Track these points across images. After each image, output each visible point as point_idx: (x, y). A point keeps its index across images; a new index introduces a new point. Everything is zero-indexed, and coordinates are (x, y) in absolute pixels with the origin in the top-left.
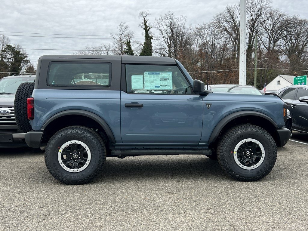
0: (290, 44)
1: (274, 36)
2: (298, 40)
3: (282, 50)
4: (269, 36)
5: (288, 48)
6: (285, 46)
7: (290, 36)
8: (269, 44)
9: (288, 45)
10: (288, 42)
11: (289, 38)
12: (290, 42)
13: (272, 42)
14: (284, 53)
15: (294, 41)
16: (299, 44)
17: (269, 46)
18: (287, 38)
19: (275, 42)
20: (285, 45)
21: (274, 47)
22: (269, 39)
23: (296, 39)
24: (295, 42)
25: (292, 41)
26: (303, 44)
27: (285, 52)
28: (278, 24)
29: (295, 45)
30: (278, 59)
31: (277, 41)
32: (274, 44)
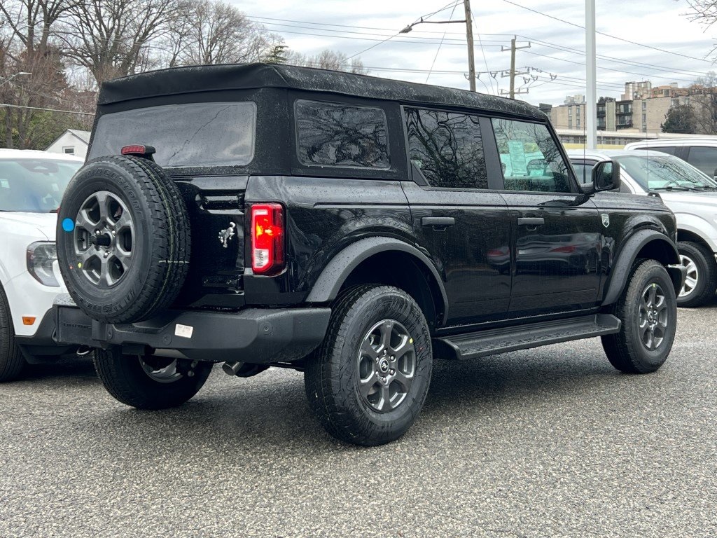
0: (96, 32)
2: (122, 22)
3: (73, 48)
5: (92, 43)
6: (80, 35)
7: (96, 6)
8: (29, 23)
9: (92, 34)
10: (92, 24)
11: (92, 10)
12: (97, 22)
13: (40, 17)
14: (79, 58)
15: (108, 23)
16: (125, 35)
17: (31, 32)
18: (85, 11)
19: (49, 19)
20: (83, 33)
21: (46, 33)
22: (30, 7)
23: (116, 16)
24: (113, 28)
25: (101, 22)
26: (137, 35)
27: (82, 57)
29: (113, 34)
30: (61, 78)
31: (57, 17)
32: (47, 26)
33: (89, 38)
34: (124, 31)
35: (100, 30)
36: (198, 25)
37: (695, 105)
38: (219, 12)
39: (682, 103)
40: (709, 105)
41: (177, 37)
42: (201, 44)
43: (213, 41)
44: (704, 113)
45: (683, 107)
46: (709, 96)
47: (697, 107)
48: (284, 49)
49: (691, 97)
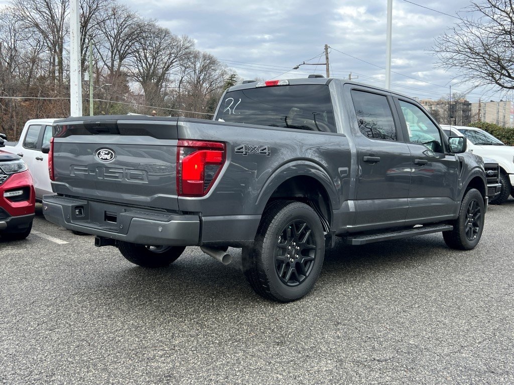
0: (144, 65)
1: (119, 48)
2: (157, 61)
3: (133, 73)
4: (112, 47)
5: (142, 71)
6: (136, 67)
7: (144, 52)
8: (112, 60)
9: (142, 66)
10: (142, 61)
11: (142, 54)
12: (145, 61)
13: (117, 57)
14: (136, 78)
15: (150, 61)
16: (158, 67)
17: (113, 65)
18: (139, 55)
19: (121, 58)
20: (138, 66)
21: (120, 66)
22: (112, 52)
23: (154, 58)
24: (153, 63)
25: (147, 61)
26: (164, 67)
27: (137, 77)
28: (126, 29)
30: (127, 88)
31: (125, 57)
32: (121, 61)
33: (140, 68)
34: (158, 65)
35: (146, 64)
36: (194, 63)
37: (440, 110)
38: (205, 57)
39: (433, 109)
40: (447, 110)
41: (183, 69)
42: (195, 72)
43: (201, 72)
44: (444, 114)
45: (434, 110)
46: (447, 105)
47: (441, 111)
48: (236, 76)
49: (438, 106)
